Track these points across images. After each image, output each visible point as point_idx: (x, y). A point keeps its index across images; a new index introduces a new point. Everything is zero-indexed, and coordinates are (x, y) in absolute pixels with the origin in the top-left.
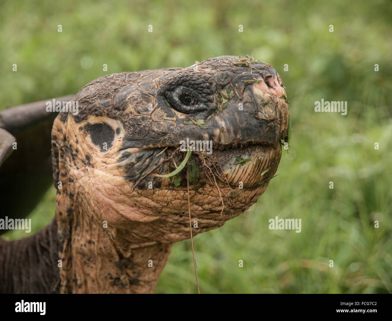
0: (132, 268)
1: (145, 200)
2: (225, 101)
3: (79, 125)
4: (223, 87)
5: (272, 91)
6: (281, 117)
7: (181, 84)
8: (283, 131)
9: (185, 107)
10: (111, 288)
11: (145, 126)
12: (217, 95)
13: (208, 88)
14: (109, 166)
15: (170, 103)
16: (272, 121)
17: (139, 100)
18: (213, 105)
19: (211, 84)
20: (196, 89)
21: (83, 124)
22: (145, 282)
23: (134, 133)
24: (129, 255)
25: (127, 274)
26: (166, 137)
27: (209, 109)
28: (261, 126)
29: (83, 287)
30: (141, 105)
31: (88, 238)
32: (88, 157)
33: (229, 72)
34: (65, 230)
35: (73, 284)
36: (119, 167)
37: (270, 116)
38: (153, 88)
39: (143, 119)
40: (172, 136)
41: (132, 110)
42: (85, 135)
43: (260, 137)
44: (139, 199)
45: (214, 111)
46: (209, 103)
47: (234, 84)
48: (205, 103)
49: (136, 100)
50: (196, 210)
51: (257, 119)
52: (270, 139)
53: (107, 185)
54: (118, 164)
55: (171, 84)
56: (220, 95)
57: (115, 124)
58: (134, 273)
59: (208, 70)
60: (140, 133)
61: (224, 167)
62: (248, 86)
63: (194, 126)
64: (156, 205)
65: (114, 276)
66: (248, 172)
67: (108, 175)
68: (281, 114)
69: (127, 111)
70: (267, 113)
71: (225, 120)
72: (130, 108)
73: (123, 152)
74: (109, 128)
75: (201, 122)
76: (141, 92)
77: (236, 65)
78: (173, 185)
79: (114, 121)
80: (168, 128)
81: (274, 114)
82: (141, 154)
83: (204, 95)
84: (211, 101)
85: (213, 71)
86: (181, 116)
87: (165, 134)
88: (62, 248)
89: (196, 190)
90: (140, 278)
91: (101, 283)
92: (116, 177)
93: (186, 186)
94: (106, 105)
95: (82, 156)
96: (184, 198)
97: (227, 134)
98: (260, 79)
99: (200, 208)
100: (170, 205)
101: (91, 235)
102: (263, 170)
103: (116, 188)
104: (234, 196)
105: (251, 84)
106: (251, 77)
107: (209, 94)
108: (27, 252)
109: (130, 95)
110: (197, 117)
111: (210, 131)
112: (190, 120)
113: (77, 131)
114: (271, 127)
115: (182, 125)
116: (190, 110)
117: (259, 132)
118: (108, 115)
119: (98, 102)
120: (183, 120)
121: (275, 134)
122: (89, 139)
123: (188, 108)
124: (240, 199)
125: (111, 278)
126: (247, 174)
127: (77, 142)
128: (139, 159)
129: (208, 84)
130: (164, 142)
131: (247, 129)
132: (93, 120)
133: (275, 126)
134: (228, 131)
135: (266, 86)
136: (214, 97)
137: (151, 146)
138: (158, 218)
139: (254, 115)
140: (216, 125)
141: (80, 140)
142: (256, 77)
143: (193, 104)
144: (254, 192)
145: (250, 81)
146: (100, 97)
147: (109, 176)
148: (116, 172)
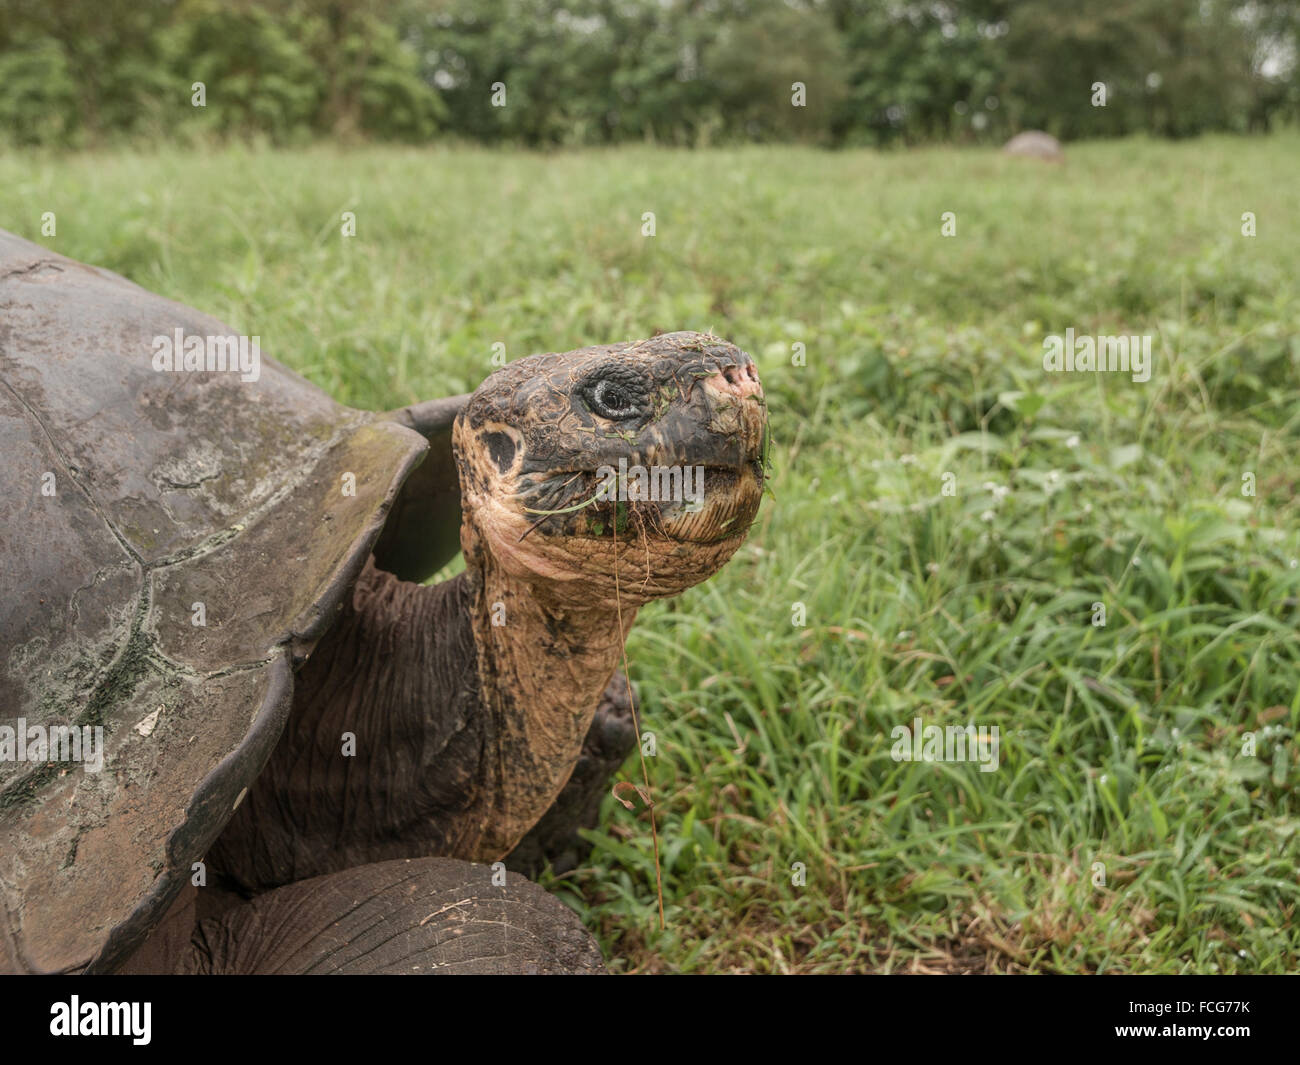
0: (572, 632)
1: (556, 550)
2: (665, 403)
3: (476, 433)
4: (663, 382)
5: (735, 388)
6: (748, 428)
7: (603, 378)
8: (752, 450)
9: (610, 411)
10: (546, 658)
11: (550, 441)
12: (653, 395)
13: (641, 383)
14: (506, 497)
15: (590, 406)
16: (734, 434)
17: (544, 401)
18: (649, 409)
19: (646, 377)
20: (624, 385)
21: (480, 432)
22: (594, 649)
23: (536, 450)
24: (560, 616)
25: (566, 640)
26: (579, 457)
27: (643, 415)
28: (715, 443)
29: (508, 655)
30: (546, 408)
31: (505, 588)
32: (487, 481)
33: (672, 360)
34: (476, 575)
35: (494, 652)
36: (517, 501)
37: (728, 427)
38: (567, 382)
39: (548, 429)
40: (588, 456)
41: (534, 416)
42: (482, 448)
43: (715, 458)
44: (547, 548)
45: (648, 418)
46: (643, 407)
47: (678, 378)
48: (637, 406)
49: (540, 400)
50: (633, 571)
51: (710, 431)
52: (731, 461)
53: (504, 525)
54: (516, 496)
55: (589, 378)
56: (659, 395)
57: (516, 435)
58: (576, 638)
59: (643, 357)
60: (543, 449)
61: (665, 513)
62: (697, 382)
63: (620, 442)
64: (572, 557)
65: (548, 641)
66: (701, 522)
67: (504, 509)
68: (747, 423)
69: (528, 417)
70: (725, 422)
71: (663, 433)
72: (532, 413)
73: (523, 478)
74: (509, 439)
75: (631, 434)
76: (550, 389)
77: (685, 349)
78: (593, 533)
79: (513, 430)
80: (583, 443)
81: (735, 424)
82: (547, 485)
83: (635, 394)
84: (645, 403)
85: (652, 358)
86: (603, 424)
87: (577, 452)
88: (473, 602)
89: (628, 542)
90: (587, 645)
91: (532, 651)
92: (514, 515)
93: (612, 535)
94: (504, 407)
95: (480, 478)
96: (610, 552)
97: (665, 454)
98: (716, 371)
99: (638, 569)
100: (591, 560)
101: (509, 585)
102: (725, 519)
103: (514, 530)
104: (682, 554)
105: (703, 379)
106: (701, 368)
107: (642, 393)
108: (444, 601)
109: (533, 394)
110: (626, 427)
111: (641, 449)
112: (615, 431)
113: (474, 441)
114: (731, 444)
115: (603, 439)
116: (618, 416)
117: (713, 450)
118: (506, 421)
119: (496, 402)
120: (605, 431)
121: (738, 454)
122: (487, 453)
123: (616, 413)
124: (694, 558)
125: (544, 645)
126: (699, 525)
127: (474, 457)
128: (544, 492)
129: (640, 378)
130: (576, 465)
131: (695, 447)
132: (490, 427)
133: (738, 442)
134: (667, 448)
135: (724, 382)
136: (650, 397)
137: (558, 469)
138: (579, 576)
139: (706, 424)
140: (650, 441)
141: (477, 454)
142: (710, 368)
143: (622, 408)
144: (715, 549)
145: (700, 374)
146: (499, 395)
147: (506, 512)
148: (514, 506)
